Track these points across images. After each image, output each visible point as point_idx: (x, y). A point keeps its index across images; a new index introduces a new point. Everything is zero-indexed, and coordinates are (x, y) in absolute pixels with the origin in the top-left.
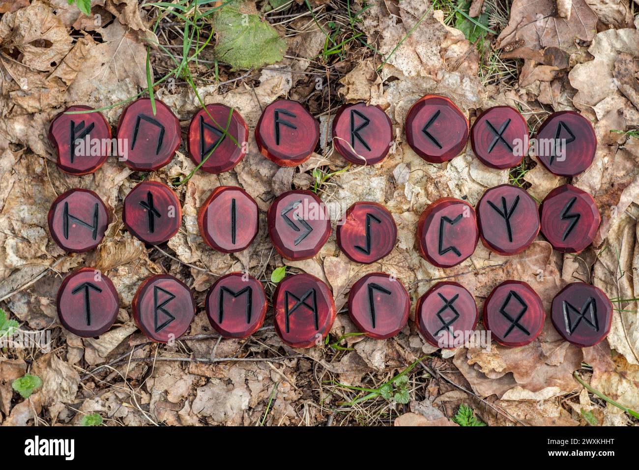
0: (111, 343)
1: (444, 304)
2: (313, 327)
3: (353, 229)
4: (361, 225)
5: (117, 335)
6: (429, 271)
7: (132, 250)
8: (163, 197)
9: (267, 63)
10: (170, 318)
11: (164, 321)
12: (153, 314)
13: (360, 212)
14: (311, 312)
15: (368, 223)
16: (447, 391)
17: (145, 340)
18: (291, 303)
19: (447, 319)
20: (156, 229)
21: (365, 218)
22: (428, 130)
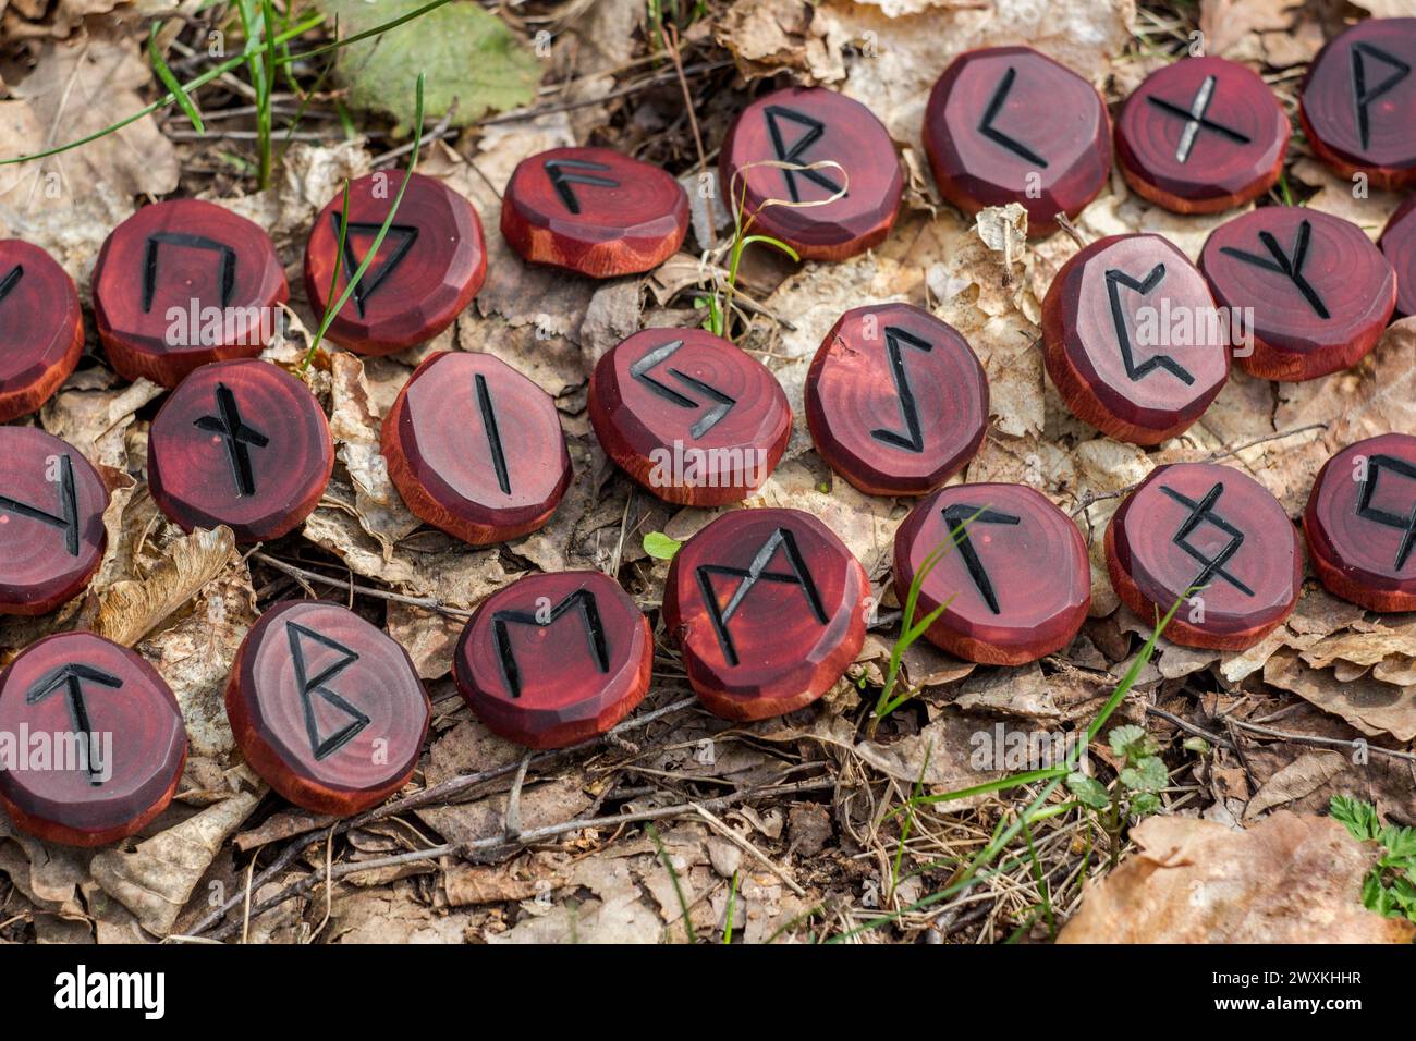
0: (177, 861)
1: (1187, 513)
2: (812, 620)
3: (853, 382)
4: (874, 365)
5: (192, 829)
6: (1113, 470)
7: (197, 563)
8: (265, 386)
9: (494, 107)
10: (352, 719)
11: (338, 728)
12: (300, 705)
14: (793, 587)
16: (1275, 768)
17: (285, 827)
18: (721, 589)
19: (1212, 550)
20: (260, 482)
21: (883, 341)
22: (996, 125)
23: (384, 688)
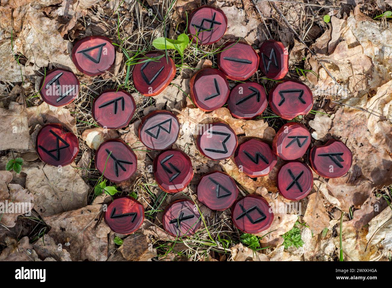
3: (126, 205)
4: (129, 210)
10: (156, 136)
11: (153, 133)
12: (155, 125)
13: (137, 208)
15: (131, 215)
21: (134, 212)
23: (165, 140)
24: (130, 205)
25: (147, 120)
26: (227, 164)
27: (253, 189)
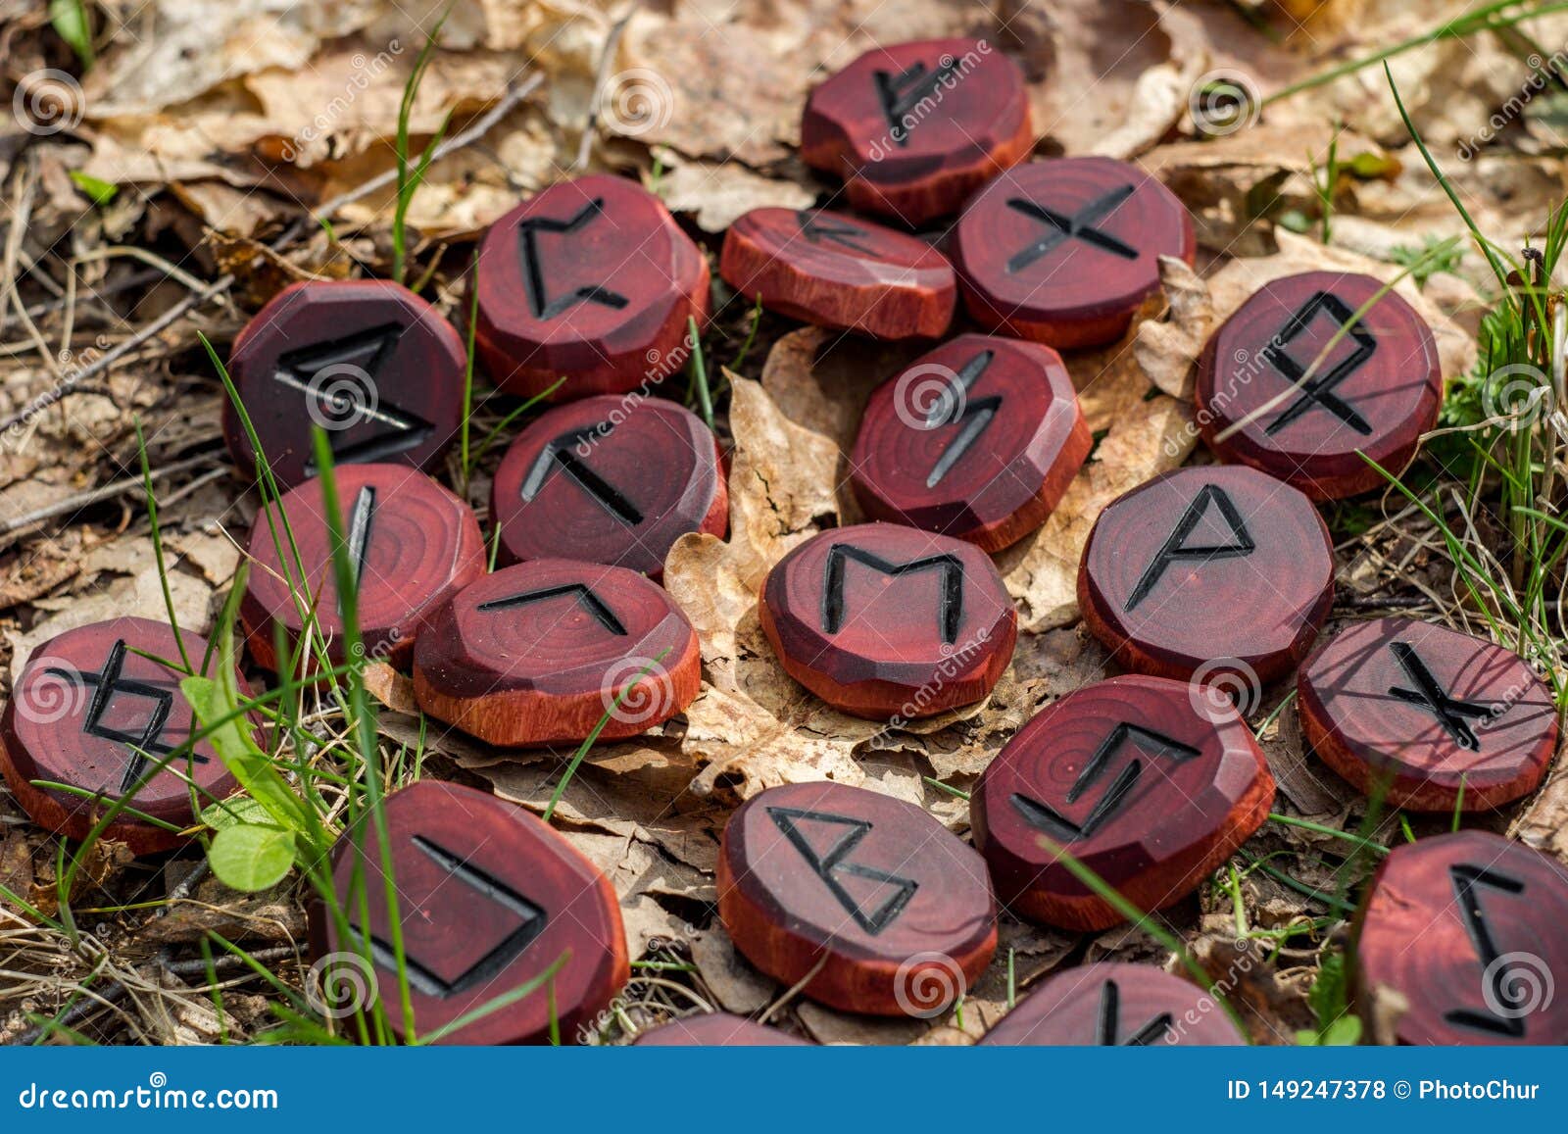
15: (1471, 904)
24: (1401, 918)
25: (795, 920)
26: (1032, 596)
27: (1159, 422)
